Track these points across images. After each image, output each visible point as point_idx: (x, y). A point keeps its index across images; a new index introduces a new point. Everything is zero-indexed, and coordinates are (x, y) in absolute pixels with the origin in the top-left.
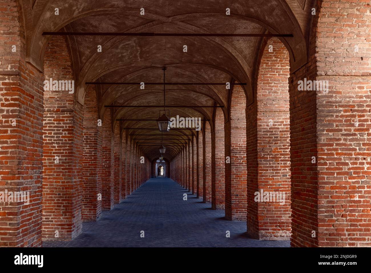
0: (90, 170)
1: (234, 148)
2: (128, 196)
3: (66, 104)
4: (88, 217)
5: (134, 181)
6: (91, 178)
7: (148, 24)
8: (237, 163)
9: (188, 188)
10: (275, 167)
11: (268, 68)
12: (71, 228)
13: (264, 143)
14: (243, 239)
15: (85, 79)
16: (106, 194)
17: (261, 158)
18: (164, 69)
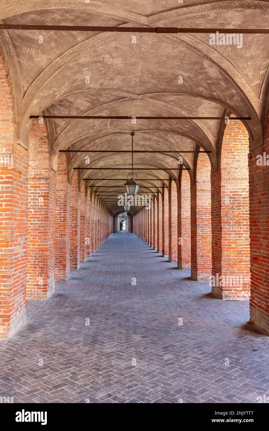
0: (60, 231)
1: (200, 210)
2: (92, 254)
3: (42, 171)
4: (58, 276)
5: (97, 238)
6: (61, 238)
7: (120, 100)
8: (202, 225)
9: (152, 246)
10: (238, 231)
11: (231, 139)
12: (46, 288)
13: (228, 209)
14: (207, 299)
15: (59, 147)
16: (72, 253)
17: (224, 223)
18: (133, 134)
